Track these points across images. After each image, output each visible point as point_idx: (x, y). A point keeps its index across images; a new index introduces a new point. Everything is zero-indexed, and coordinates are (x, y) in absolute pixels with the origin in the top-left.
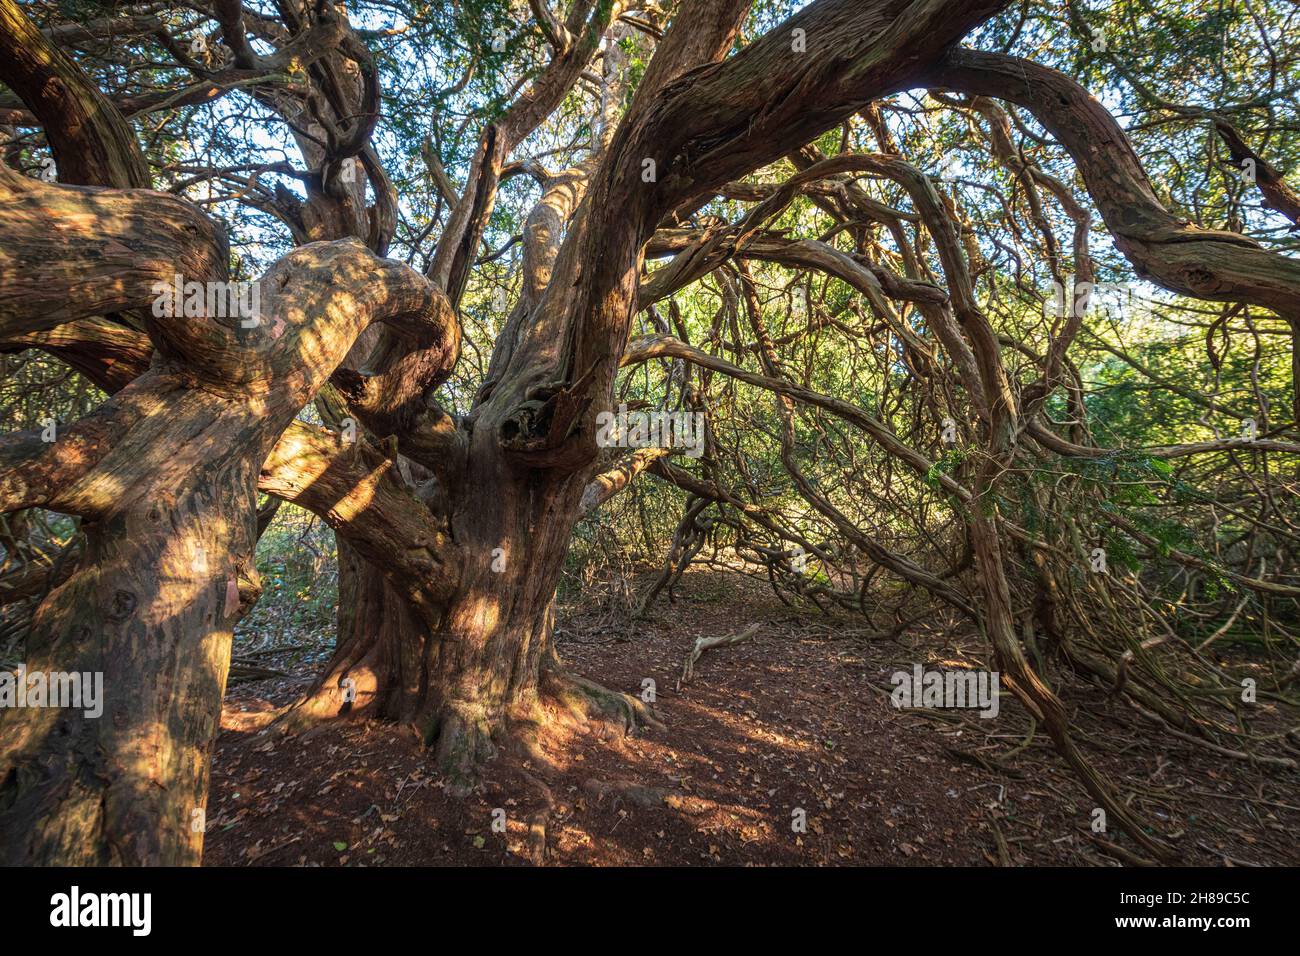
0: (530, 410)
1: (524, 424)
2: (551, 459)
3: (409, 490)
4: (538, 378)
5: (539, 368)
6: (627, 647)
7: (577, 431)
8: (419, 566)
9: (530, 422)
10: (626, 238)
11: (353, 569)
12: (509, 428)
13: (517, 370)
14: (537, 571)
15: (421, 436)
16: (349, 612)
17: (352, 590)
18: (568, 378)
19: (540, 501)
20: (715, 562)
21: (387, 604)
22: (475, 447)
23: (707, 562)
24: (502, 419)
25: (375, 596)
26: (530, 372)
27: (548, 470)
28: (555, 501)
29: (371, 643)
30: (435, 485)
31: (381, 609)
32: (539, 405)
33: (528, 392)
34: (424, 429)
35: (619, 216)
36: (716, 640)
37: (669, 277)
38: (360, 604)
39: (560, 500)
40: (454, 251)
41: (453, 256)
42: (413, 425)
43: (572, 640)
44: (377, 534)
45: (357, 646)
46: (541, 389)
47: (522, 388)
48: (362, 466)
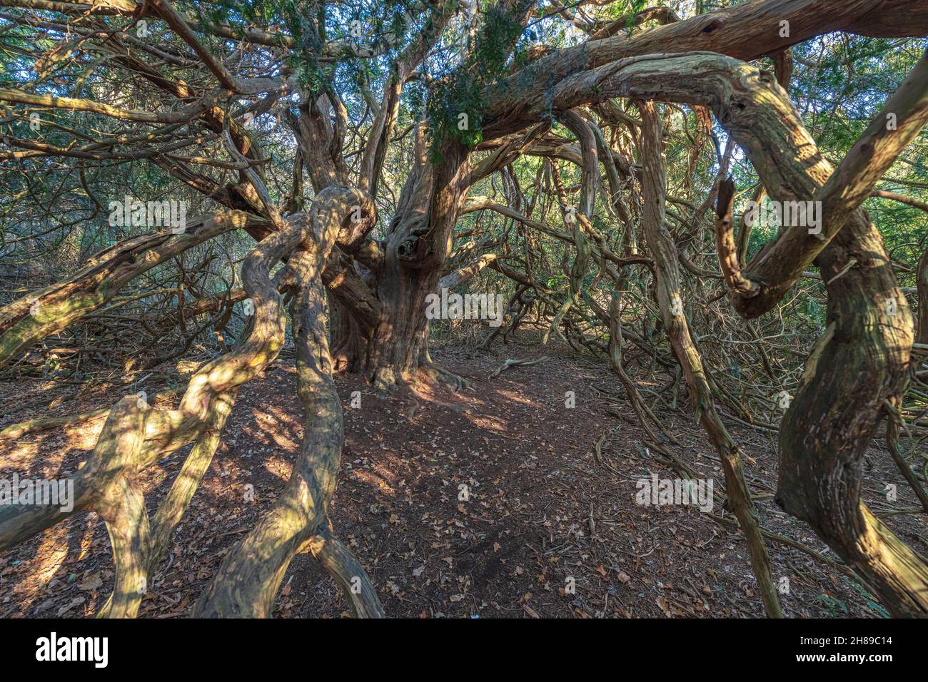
0: (411, 241)
1: (408, 249)
2: (420, 265)
3: (359, 277)
4: (416, 223)
5: (417, 218)
6: (470, 361)
7: (431, 253)
8: (364, 309)
9: (411, 246)
10: (451, 164)
11: (336, 310)
12: (402, 249)
13: (407, 218)
14: (416, 316)
15: (363, 253)
16: (335, 329)
17: (336, 319)
18: (429, 226)
19: (417, 284)
20: (538, 324)
21: (351, 325)
22: (387, 257)
23: (533, 323)
24: (399, 245)
25: (346, 322)
26: (412, 220)
27: (420, 270)
28: (424, 284)
29: (345, 342)
30: (370, 273)
31: (349, 328)
32: (415, 239)
33: (412, 230)
34: (364, 250)
35: (447, 154)
36: (517, 361)
37: (487, 166)
38: (340, 325)
39: (426, 284)
40: (377, 144)
41: (376, 147)
42: (359, 249)
43: (442, 355)
44: (347, 294)
45: (340, 342)
46: (416, 231)
47: (409, 228)
48: (340, 267)
